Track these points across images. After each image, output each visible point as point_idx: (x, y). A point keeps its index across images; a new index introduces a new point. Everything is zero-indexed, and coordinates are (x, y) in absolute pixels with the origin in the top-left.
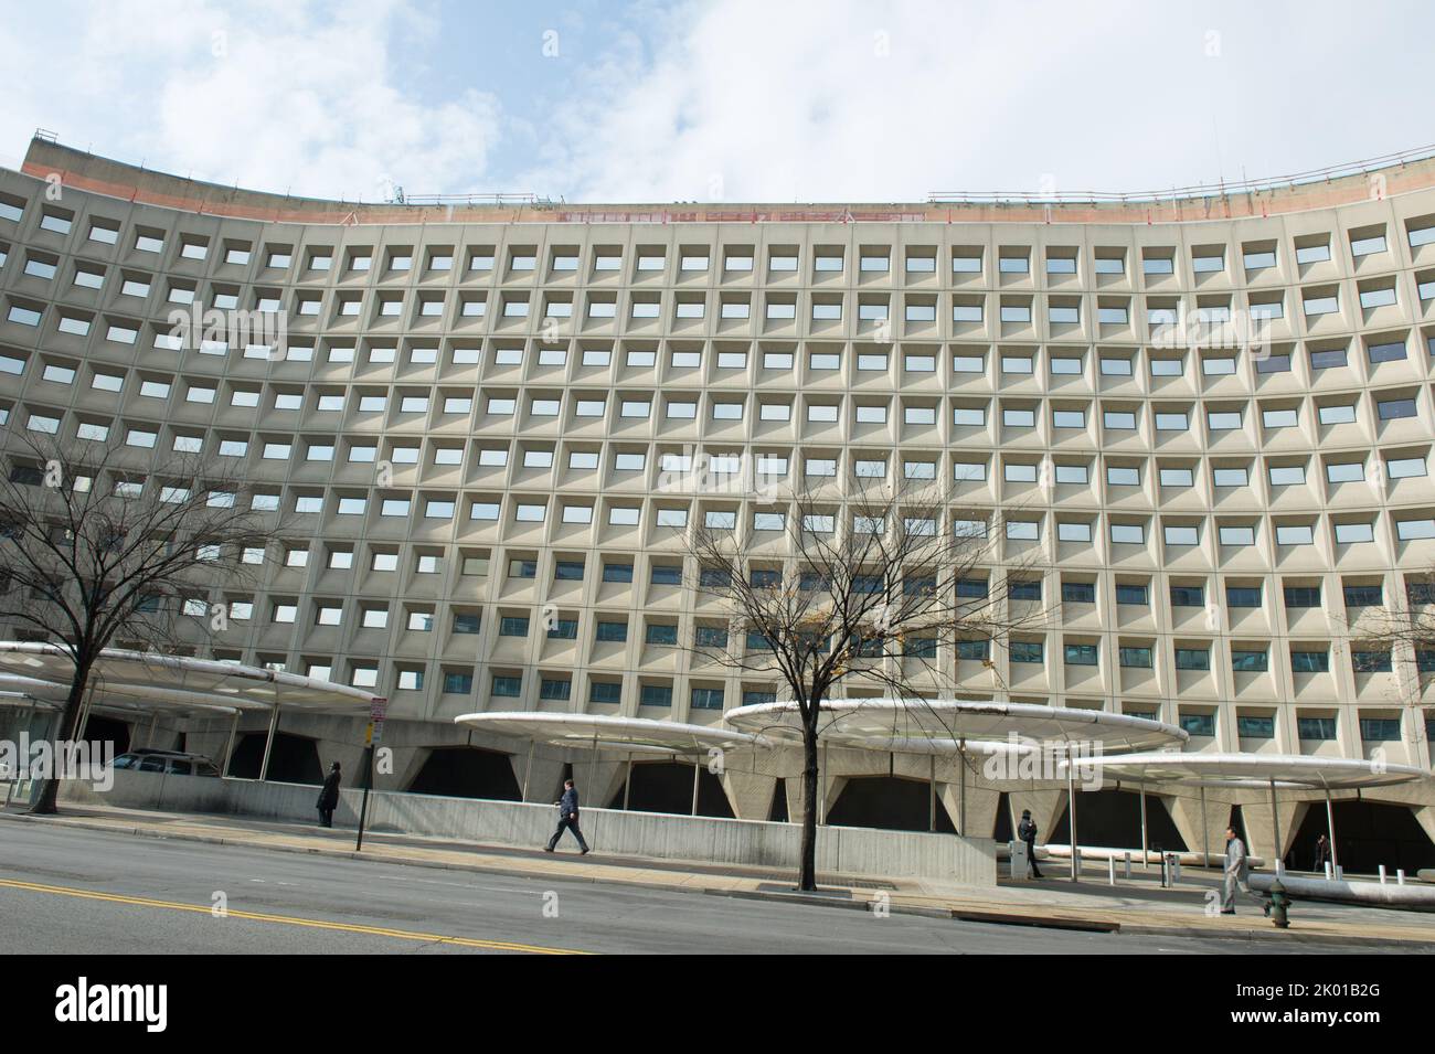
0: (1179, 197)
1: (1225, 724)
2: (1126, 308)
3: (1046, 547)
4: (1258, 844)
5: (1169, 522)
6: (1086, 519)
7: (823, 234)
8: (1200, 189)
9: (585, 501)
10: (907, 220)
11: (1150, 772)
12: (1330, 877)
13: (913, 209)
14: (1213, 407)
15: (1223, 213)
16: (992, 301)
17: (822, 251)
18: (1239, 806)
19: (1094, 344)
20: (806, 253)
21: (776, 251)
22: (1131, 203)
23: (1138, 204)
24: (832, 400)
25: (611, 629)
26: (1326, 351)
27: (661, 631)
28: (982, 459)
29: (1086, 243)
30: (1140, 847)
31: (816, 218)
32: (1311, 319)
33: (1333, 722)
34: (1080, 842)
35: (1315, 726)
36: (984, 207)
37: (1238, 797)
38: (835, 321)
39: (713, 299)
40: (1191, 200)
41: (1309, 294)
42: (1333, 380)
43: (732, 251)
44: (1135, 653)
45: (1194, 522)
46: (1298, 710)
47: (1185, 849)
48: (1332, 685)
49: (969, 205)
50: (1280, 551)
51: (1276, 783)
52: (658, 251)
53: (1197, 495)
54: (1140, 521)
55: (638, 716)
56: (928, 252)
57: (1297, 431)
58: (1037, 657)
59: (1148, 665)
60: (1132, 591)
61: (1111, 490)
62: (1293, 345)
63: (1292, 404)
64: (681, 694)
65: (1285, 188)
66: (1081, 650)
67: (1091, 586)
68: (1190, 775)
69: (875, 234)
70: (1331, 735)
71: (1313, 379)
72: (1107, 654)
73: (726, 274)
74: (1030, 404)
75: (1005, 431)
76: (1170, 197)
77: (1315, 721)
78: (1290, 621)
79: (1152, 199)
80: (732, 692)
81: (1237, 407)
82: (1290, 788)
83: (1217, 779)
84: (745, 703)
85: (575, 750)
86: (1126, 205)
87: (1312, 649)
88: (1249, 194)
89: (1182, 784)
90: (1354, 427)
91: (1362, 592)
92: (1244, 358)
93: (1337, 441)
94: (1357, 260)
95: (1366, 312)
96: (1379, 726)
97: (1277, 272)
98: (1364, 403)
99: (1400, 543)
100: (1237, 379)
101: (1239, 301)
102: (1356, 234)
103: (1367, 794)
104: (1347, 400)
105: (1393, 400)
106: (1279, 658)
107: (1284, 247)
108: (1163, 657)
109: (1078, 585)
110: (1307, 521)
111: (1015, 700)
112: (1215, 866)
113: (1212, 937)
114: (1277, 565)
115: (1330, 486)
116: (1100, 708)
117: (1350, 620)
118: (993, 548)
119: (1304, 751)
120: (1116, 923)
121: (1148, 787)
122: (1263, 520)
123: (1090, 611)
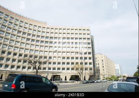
0: (16, 13)
1: (4, 66)
2: (7, 22)
4: (4, 78)
5: (4, 44)
8: (18, 14)
14: (12, 35)
15: (20, 17)
18: (3, 74)
19: (2, 24)
26: (24, 33)
29: (5, 13)
32: (24, 30)
35: (13, 67)
42: (24, 36)
45: (7, 45)
46: (11, 65)
48: (15, 63)
51: (7, 72)
57: (19, 39)
62: (22, 31)
63: (20, 37)
65: (26, 18)
71: (22, 35)
78: (13, 57)
81: (15, 35)
83: (1, 71)
86: (11, 11)
88: (23, 17)
90: (24, 41)
91: (20, 55)
92: (17, 31)
93: (22, 41)
94: (29, 27)
95: (29, 31)
96: (18, 67)
97: (22, 24)
98: (26, 39)
99: (25, 51)
100: (16, 33)
101: (18, 26)
102: (30, 24)
103: (16, 73)
104: (25, 38)
105: (28, 39)
106: (11, 60)
107: (24, 23)
110: (18, 48)
114: (14, 51)
115: (21, 45)
117: (19, 57)
119: (11, 69)
122: (14, 47)
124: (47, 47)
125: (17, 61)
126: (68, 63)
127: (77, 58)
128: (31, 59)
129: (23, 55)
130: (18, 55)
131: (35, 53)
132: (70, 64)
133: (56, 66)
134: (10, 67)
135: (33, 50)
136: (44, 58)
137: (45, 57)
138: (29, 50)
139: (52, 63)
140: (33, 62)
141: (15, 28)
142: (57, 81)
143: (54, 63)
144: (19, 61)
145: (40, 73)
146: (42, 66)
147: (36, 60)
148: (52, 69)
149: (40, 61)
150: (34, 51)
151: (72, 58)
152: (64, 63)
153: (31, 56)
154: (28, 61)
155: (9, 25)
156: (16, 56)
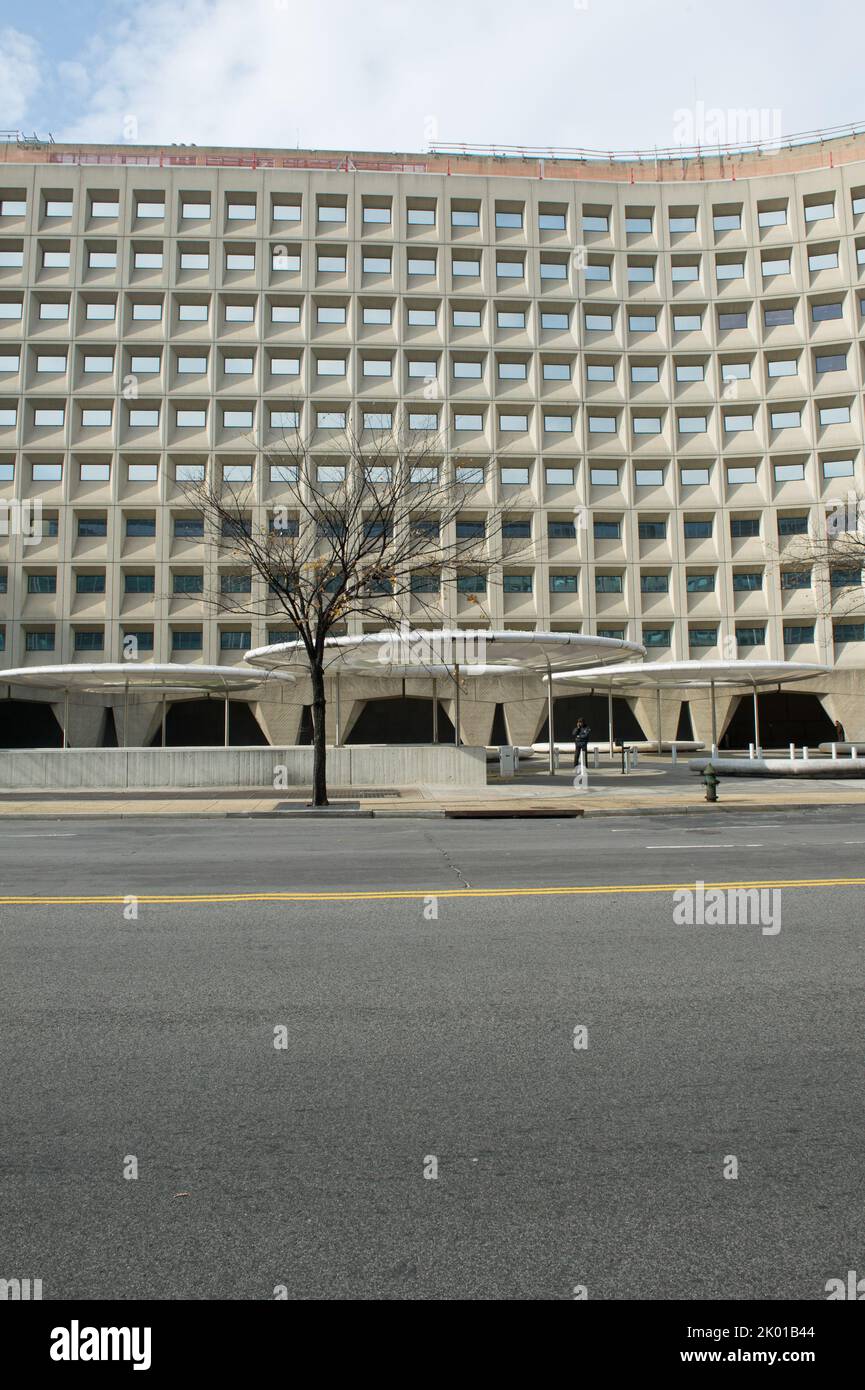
0: (660, 157)
1: (679, 637)
2: (609, 266)
3: (535, 489)
4: (700, 731)
5: (640, 465)
6: (570, 464)
7: (325, 184)
8: (679, 151)
9: (102, 459)
10: (408, 170)
11: (615, 680)
12: (753, 756)
13: (413, 159)
14: (681, 361)
15: (698, 175)
16: (488, 256)
17: (325, 201)
18: (687, 702)
19: (580, 300)
20: (309, 201)
21: (279, 199)
22: (617, 162)
23: (624, 163)
24: (339, 354)
25: (138, 582)
26: (777, 309)
27: (187, 581)
28: (479, 409)
29: (575, 200)
30: (606, 739)
31: (318, 165)
32: (766, 280)
33: (762, 631)
34: (558, 739)
35: (749, 634)
36: (482, 159)
37: (687, 696)
38: (340, 274)
39: (217, 249)
40: (671, 161)
41: (768, 256)
42: (781, 337)
43: (233, 198)
44: (608, 580)
45: (660, 465)
46: (736, 622)
47: (643, 738)
48: (764, 602)
49: (467, 157)
50: (730, 488)
51: (716, 683)
52: (156, 197)
53: (663, 441)
54: (615, 465)
55: (172, 660)
56: (428, 204)
57: (745, 384)
58: (527, 588)
59: (619, 590)
60: (606, 527)
61: (591, 437)
62: (750, 303)
63: (745, 358)
64: (211, 638)
65: (753, 153)
66: (564, 580)
67: (572, 524)
68: (649, 681)
69: (377, 185)
70: (761, 641)
71: (765, 335)
72: (585, 582)
73: (229, 223)
74: (522, 358)
75: (500, 383)
76: (652, 157)
77: (751, 630)
78: (734, 548)
79: (637, 158)
80: (258, 633)
81: (699, 360)
82: (728, 686)
83: (670, 683)
84: (271, 642)
85: (114, 695)
86: (613, 164)
87: (750, 572)
88: (722, 157)
89: (641, 688)
90: (796, 379)
91: (791, 523)
92: (709, 315)
93: (781, 391)
94: (809, 225)
95: (813, 274)
96: (798, 632)
97: (741, 234)
98: (805, 358)
99: (824, 481)
100: (702, 335)
101: (707, 261)
102: (809, 201)
104: (792, 355)
105: (827, 356)
106: (723, 581)
107: (749, 210)
108: (631, 583)
109: (563, 523)
110: (752, 462)
111: (508, 626)
112: (666, 751)
113: (657, 814)
114: (726, 501)
115: (773, 432)
116: (577, 632)
117: (781, 547)
118: (488, 494)
119: (740, 656)
120: (581, 809)
121: (615, 692)
122: (717, 462)
123: (572, 546)
125: (771, 579)
129: (816, 522)
134: (726, 636)
141: (686, 295)
155: (633, 285)
156: (752, 539)
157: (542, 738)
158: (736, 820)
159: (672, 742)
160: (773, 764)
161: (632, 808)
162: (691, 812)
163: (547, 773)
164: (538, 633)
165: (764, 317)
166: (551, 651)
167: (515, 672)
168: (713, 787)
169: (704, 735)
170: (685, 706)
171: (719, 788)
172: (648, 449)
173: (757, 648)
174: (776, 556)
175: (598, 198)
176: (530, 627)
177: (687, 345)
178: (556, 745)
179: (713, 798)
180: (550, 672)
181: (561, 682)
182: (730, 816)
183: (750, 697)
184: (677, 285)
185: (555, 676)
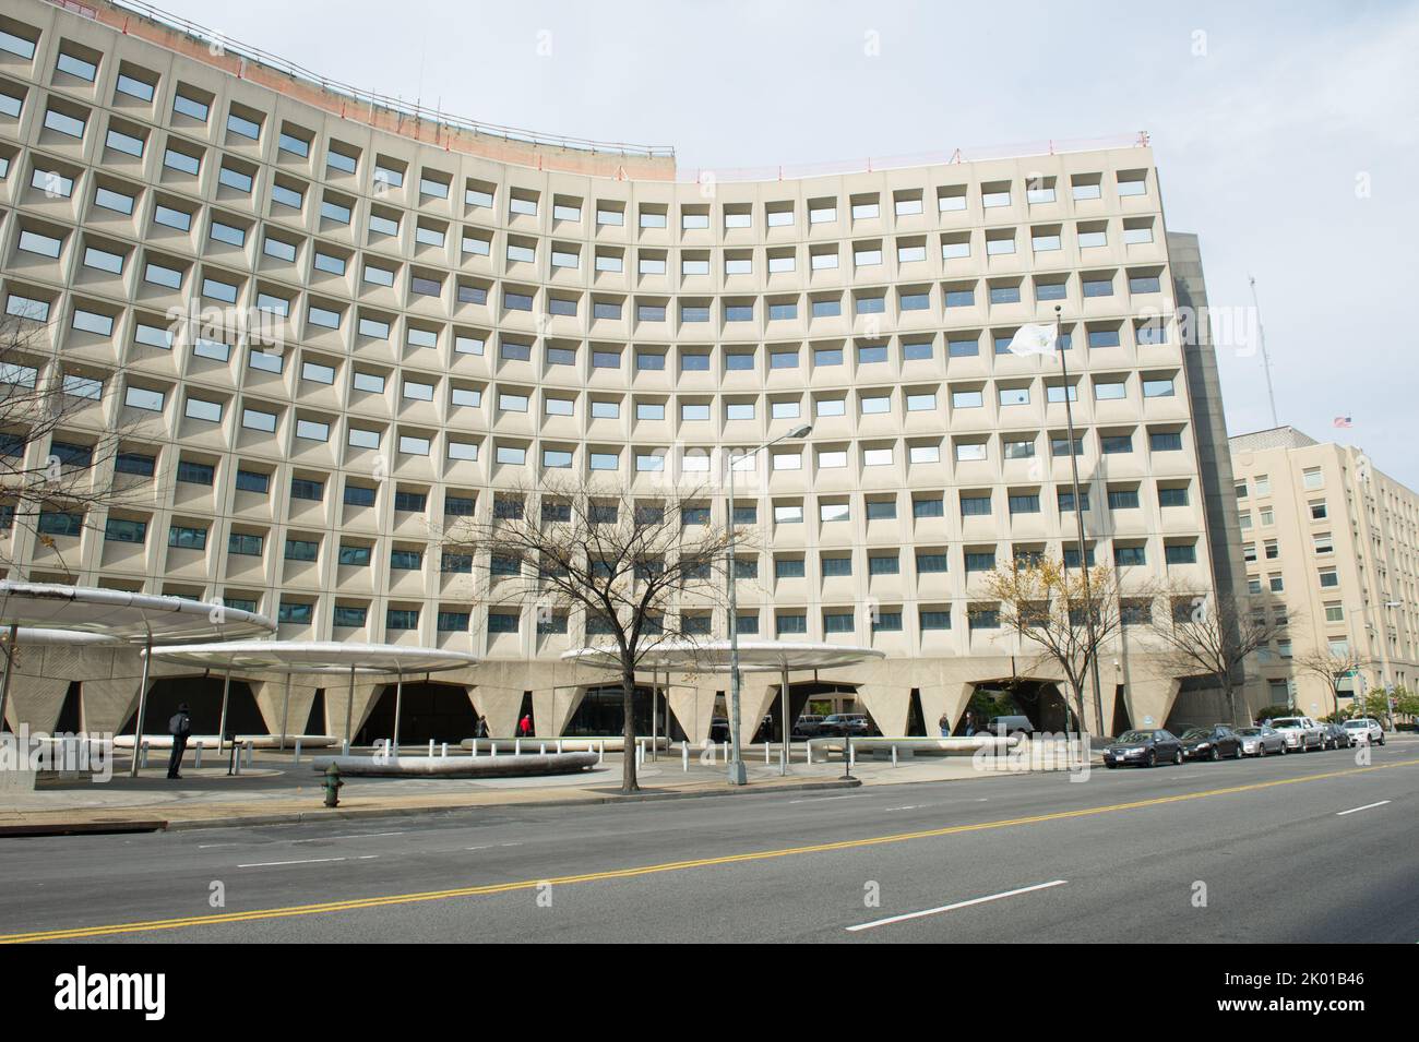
0: (376, 102)
1: (323, 613)
2: (302, 194)
3: (169, 421)
4: (335, 724)
5: (303, 415)
6: (219, 398)
8: (397, 103)
11: (237, 660)
12: (388, 753)
14: (366, 313)
15: (413, 134)
16: (157, 139)
18: (323, 690)
19: (261, 219)
22: (330, 91)
23: (337, 94)
26: (472, 287)
28: (111, 311)
29: (275, 113)
30: (216, 732)
32: (465, 256)
33: (416, 614)
34: (148, 730)
35: (401, 617)
36: (171, 31)
37: (324, 682)
40: (387, 110)
41: (469, 233)
42: (472, 314)
44: (246, 540)
45: (327, 419)
46: (390, 602)
47: (265, 731)
48: (421, 583)
49: (153, 22)
50: (400, 458)
51: (356, 669)
53: (334, 394)
54: (275, 409)
56: (89, 56)
57: (433, 353)
58: (138, 537)
59: (258, 553)
60: (253, 478)
61: (251, 373)
62: (447, 274)
63: (434, 327)
65: (470, 131)
66: (190, 533)
67: (212, 469)
68: (280, 664)
70: (414, 626)
71: (457, 309)
72: (217, 540)
74: (179, 264)
75: (145, 286)
76: (370, 100)
77: (406, 612)
78: (397, 522)
79: (352, 95)
81: (386, 318)
82: (369, 673)
83: (305, 666)
86: (325, 90)
87: (410, 549)
88: (439, 124)
89: (270, 671)
90: (481, 359)
91: (459, 503)
92: (403, 274)
93: (464, 368)
94: (512, 215)
95: (510, 263)
96: (453, 618)
97: (445, 204)
98: (492, 341)
99: (496, 465)
100: (393, 292)
101: (409, 220)
102: (517, 194)
103: (434, 676)
104: (480, 335)
105: (514, 344)
106: (381, 556)
107: (458, 184)
108: (274, 547)
109: (201, 466)
110: (427, 434)
111: (104, 583)
112: (289, 747)
113: (262, 824)
114: (395, 471)
115: (452, 407)
116: (198, 598)
117: (446, 526)
118: (105, 412)
119: (389, 640)
120: (164, 819)
121: (234, 674)
122: (390, 428)
123: (206, 494)
124: (703, 400)
125: (432, 559)
126: (930, 559)
127: (1024, 499)
128: (556, 533)
129: (484, 505)
130: (435, 502)
131: (589, 469)
132: (955, 559)
133: (809, 591)
134: (376, 617)
135: (568, 448)
136: (684, 522)
137: (694, 510)
138: (534, 449)
139: (765, 566)
140: (580, 561)
141: (380, 248)
142: (835, 743)
143: (789, 564)
144: (456, 560)
145: (654, 669)
146: (675, 600)
147: (606, 547)
148: (767, 621)
149: (650, 551)
150: (580, 452)
151: (975, 500)
152: (883, 560)
153: (555, 509)
154: (535, 554)
155: (325, 222)
156: (417, 515)
157: (128, 729)
158: (357, 828)
159: (299, 736)
160: (407, 763)
161: (232, 817)
162: (305, 820)
163: (128, 774)
164: (143, 596)
165: (458, 292)
166: (153, 618)
167: (101, 642)
168: (335, 789)
169: (337, 730)
170: (320, 694)
171: (341, 791)
172: (314, 399)
173: (409, 632)
174: (440, 537)
175: (301, 119)
176: (135, 586)
177: (374, 299)
178: (145, 738)
179: (333, 803)
180: (149, 645)
181: (166, 658)
182: (350, 823)
183: (394, 686)
184: (374, 235)
185: (155, 650)
